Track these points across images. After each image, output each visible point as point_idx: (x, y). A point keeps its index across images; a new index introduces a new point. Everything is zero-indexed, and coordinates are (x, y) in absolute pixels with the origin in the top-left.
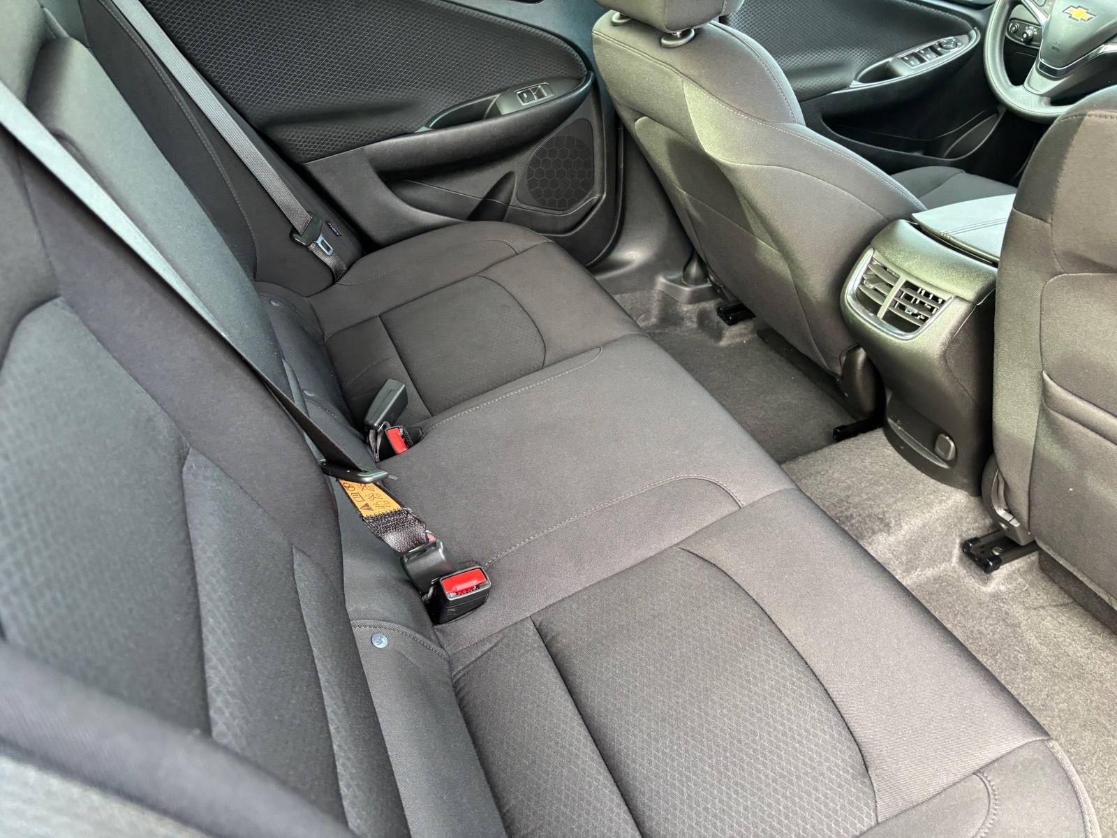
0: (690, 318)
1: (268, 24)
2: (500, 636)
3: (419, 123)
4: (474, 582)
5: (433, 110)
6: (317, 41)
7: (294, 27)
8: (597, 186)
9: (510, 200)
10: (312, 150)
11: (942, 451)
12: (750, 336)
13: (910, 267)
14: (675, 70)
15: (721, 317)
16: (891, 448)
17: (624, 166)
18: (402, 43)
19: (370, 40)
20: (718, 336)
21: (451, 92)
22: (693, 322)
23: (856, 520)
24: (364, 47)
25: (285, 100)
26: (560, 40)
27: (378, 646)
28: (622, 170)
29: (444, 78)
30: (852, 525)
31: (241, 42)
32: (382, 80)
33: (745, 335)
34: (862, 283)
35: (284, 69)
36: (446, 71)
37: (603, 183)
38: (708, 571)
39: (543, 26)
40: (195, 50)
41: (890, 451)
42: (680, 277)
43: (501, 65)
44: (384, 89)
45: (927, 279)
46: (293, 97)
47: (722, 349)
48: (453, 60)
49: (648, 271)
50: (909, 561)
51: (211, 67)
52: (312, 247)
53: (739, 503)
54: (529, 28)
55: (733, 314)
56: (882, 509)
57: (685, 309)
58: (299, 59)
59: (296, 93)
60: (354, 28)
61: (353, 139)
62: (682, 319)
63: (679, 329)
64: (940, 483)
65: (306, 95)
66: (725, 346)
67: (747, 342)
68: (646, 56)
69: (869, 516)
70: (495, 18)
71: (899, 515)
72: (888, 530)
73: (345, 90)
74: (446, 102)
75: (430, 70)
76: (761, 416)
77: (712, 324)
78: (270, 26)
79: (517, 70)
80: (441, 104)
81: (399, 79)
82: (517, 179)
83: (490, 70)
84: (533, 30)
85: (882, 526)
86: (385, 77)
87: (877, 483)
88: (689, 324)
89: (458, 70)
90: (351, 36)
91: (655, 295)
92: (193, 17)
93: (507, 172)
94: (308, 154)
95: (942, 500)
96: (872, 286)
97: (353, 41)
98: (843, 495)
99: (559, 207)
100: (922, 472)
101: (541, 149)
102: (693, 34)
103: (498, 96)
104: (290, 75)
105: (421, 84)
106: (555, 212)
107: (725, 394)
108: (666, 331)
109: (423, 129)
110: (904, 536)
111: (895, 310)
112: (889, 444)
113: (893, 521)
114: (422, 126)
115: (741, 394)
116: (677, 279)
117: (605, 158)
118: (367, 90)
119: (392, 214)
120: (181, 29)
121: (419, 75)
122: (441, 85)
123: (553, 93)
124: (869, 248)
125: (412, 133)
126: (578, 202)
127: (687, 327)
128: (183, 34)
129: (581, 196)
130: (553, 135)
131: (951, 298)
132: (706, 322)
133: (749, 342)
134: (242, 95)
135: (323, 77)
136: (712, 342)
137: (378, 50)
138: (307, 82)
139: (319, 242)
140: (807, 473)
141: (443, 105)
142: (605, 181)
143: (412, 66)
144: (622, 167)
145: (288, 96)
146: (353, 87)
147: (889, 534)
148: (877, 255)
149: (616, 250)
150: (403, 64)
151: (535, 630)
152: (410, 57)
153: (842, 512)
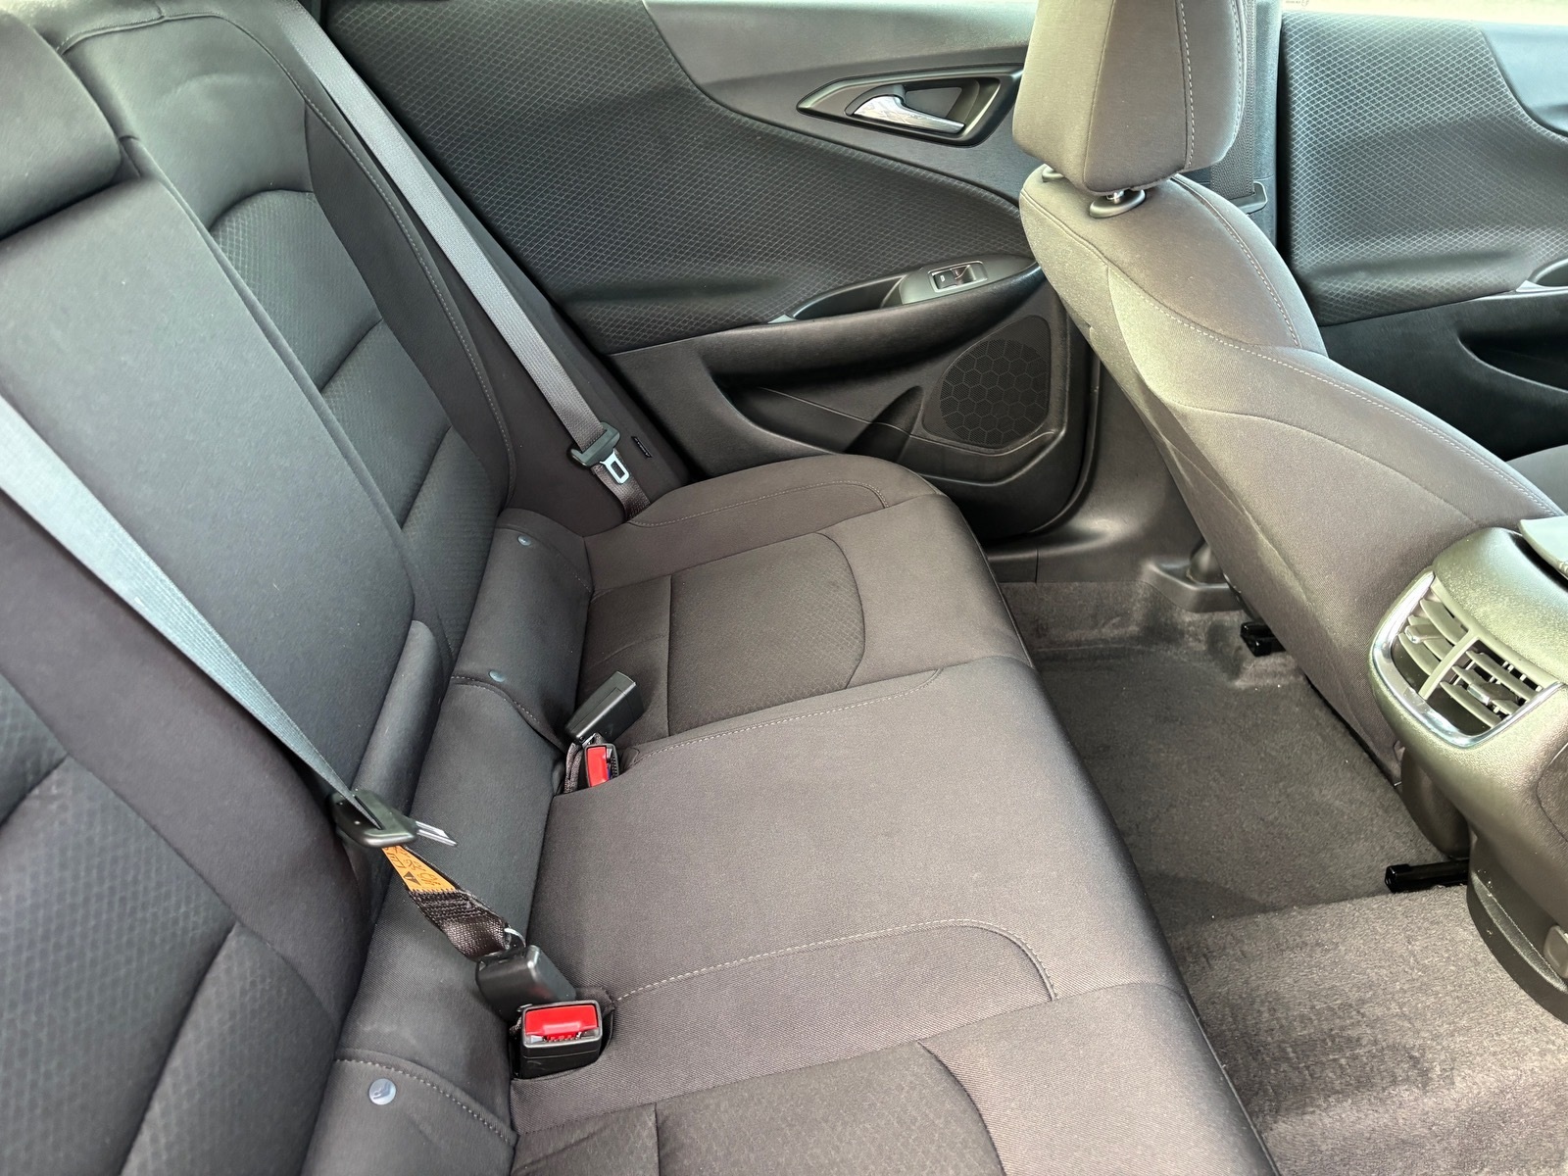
0: (1195, 636)
1: (584, 169)
2: (601, 1124)
3: (777, 310)
4: (576, 1026)
5: (804, 292)
6: (648, 193)
7: (618, 174)
8: (1053, 416)
9: (911, 428)
10: (621, 338)
11: (1557, 959)
12: (1292, 678)
13: (1486, 616)
14: (1098, 252)
15: (1245, 640)
16: (1473, 928)
17: (1101, 389)
18: (767, 198)
19: (723, 193)
20: (1235, 671)
21: (833, 268)
22: (1200, 641)
23: (1366, 1050)
24: (712, 202)
25: (599, 268)
26: (1003, 200)
27: (375, 1101)
28: (1097, 397)
29: (824, 248)
30: (1355, 1058)
31: (547, 192)
32: (734, 248)
33: (1282, 674)
34: (1402, 631)
35: (601, 228)
36: (829, 238)
37: (1062, 413)
38: (952, 1104)
39: (977, 180)
40: (484, 200)
41: (1467, 934)
42: (1185, 568)
43: (911, 233)
44: (738, 260)
45: (1515, 643)
46: (611, 265)
47: (1237, 693)
48: (839, 223)
49: (1129, 552)
50: (1466, 1150)
51: (504, 222)
52: (596, 469)
53: (1050, 991)
54: (956, 182)
55: (1263, 639)
56: (1420, 1042)
57: (1187, 619)
58: (623, 215)
59: (616, 260)
60: (701, 176)
61: (680, 326)
62: (1182, 634)
63: (1174, 650)
64: (1551, 1017)
65: (629, 263)
66: (1243, 688)
67: (1283, 686)
68: (1066, 228)
69: (1393, 1048)
70: (905, 166)
71: (1454, 1060)
72: (1425, 1085)
73: (683, 258)
74: (824, 282)
75: (805, 237)
76: (1271, 818)
77: (1228, 650)
78: (586, 172)
79: (935, 241)
80: (819, 285)
81: (759, 247)
82: (924, 399)
83: (894, 240)
84: (963, 184)
85: (1413, 1073)
86: (739, 243)
87: (1424, 989)
88: (1192, 644)
89: (846, 238)
90: (696, 187)
91: (1141, 591)
92: (485, 159)
93: (911, 386)
94: (616, 343)
95: (1550, 1050)
96: (1417, 640)
97: (698, 193)
98: (1354, 996)
99: (988, 442)
100: (1522, 987)
101: (966, 358)
102: (1142, 195)
103: (903, 277)
104: (609, 236)
105: (790, 255)
106: (983, 449)
107: (1219, 771)
108: (1153, 650)
109: (783, 318)
110: (1457, 1102)
111: (1452, 689)
112: (1469, 920)
113: (1438, 1069)
114: (782, 314)
115: (1246, 775)
116: (1180, 570)
117: (1068, 377)
118: (713, 260)
119: (730, 434)
120: (469, 173)
121: (788, 243)
122: (820, 258)
123: (986, 276)
124: (1427, 572)
125: (765, 323)
126: (1020, 437)
127: (1188, 648)
128: (471, 179)
129: (1025, 430)
130: (986, 338)
131: (1555, 684)
132: (1221, 644)
133: (1287, 688)
134: (541, 259)
135: (653, 240)
136: (1223, 678)
137: (732, 207)
138: (631, 246)
139: (608, 463)
140: (1298, 940)
141: (819, 287)
142: (1066, 410)
143: (779, 230)
144: (1096, 391)
145: (604, 263)
146: (694, 256)
147: (1425, 1093)
148: (1438, 586)
149: (1079, 514)
150: (767, 226)
151: (654, 1131)
152: (777, 218)
153: (1343, 1029)
